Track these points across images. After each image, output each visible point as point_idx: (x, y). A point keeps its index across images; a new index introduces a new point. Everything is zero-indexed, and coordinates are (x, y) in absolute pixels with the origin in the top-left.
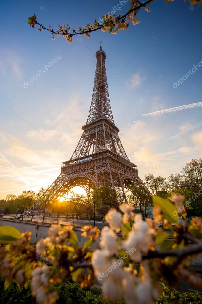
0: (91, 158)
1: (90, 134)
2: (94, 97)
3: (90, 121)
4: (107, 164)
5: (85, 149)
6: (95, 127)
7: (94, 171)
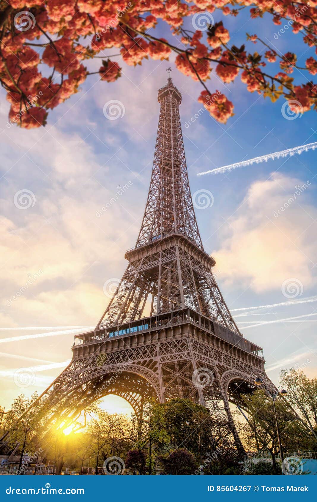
0: (146, 326)
1: (146, 271)
2: (155, 187)
3: (144, 240)
4: (186, 341)
5: (132, 305)
6: (155, 254)
7: (155, 359)
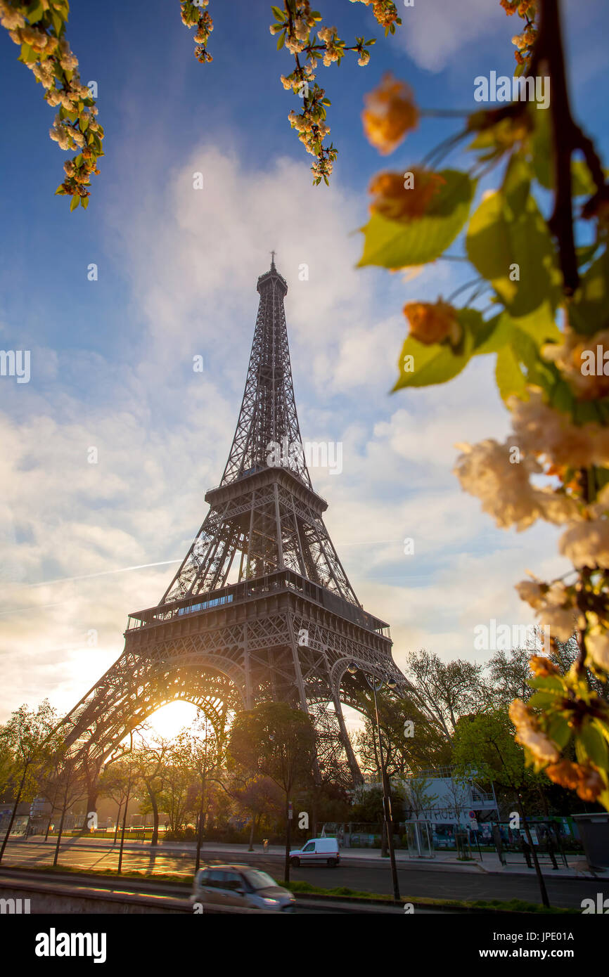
0: (230, 598)
1: (232, 519)
2: (249, 403)
3: (232, 476)
4: (285, 618)
5: (213, 568)
6: (247, 495)
7: (241, 645)
